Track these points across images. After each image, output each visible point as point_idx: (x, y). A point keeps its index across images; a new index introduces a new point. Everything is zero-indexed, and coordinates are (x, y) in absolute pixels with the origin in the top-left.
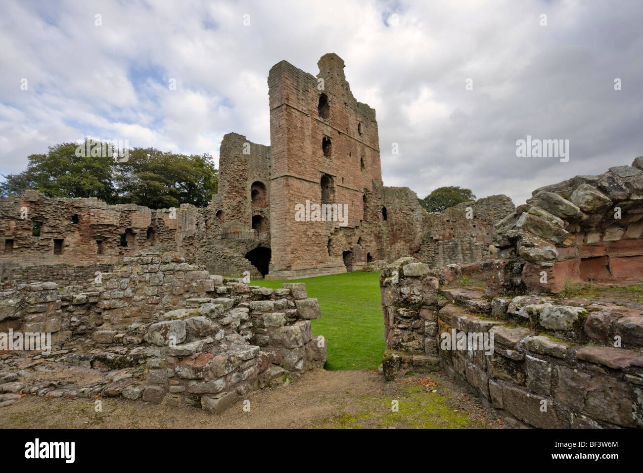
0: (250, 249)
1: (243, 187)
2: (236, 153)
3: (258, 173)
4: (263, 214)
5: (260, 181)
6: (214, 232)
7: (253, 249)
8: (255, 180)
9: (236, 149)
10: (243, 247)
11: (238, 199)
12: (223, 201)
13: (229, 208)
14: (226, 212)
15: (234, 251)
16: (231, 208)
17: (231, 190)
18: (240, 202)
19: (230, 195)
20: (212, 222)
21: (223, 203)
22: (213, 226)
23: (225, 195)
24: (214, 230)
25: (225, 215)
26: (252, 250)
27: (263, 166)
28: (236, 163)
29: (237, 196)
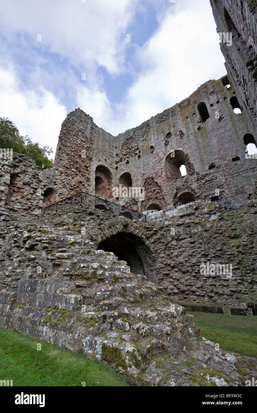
0: (108, 233)
1: (85, 166)
2: (81, 127)
3: (104, 157)
4: (108, 205)
5: (106, 166)
6: (28, 199)
7: (114, 233)
8: (101, 163)
9: (80, 124)
10: (92, 224)
11: (78, 178)
12: (57, 177)
13: (64, 187)
14: (60, 191)
15: (69, 229)
16: (68, 186)
17: (70, 165)
18: (81, 182)
19: (68, 172)
20: (27, 179)
21: (57, 179)
22: (27, 188)
23: (61, 169)
24: (30, 196)
25: (57, 195)
26: (112, 237)
27: (110, 153)
28: (80, 137)
29: (77, 175)
